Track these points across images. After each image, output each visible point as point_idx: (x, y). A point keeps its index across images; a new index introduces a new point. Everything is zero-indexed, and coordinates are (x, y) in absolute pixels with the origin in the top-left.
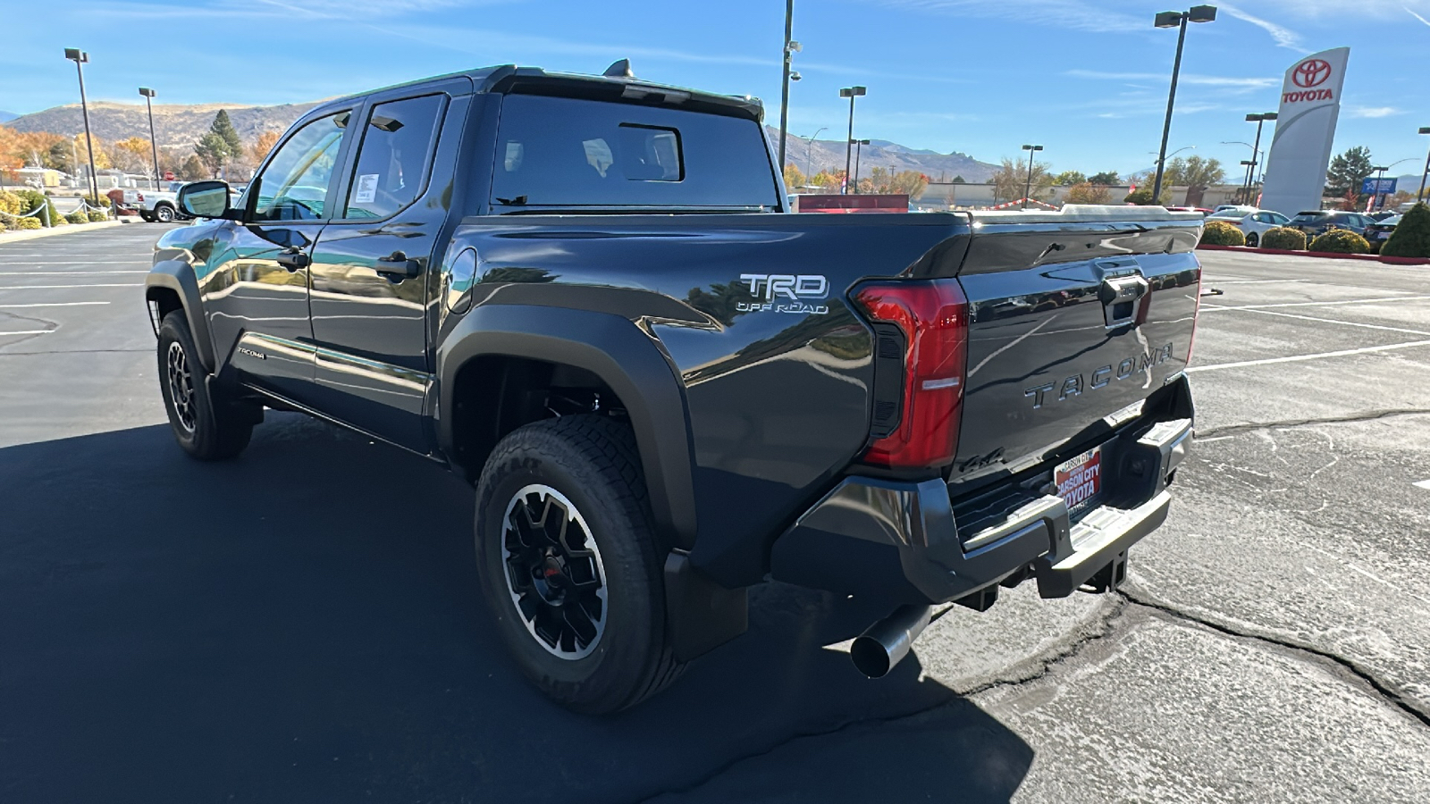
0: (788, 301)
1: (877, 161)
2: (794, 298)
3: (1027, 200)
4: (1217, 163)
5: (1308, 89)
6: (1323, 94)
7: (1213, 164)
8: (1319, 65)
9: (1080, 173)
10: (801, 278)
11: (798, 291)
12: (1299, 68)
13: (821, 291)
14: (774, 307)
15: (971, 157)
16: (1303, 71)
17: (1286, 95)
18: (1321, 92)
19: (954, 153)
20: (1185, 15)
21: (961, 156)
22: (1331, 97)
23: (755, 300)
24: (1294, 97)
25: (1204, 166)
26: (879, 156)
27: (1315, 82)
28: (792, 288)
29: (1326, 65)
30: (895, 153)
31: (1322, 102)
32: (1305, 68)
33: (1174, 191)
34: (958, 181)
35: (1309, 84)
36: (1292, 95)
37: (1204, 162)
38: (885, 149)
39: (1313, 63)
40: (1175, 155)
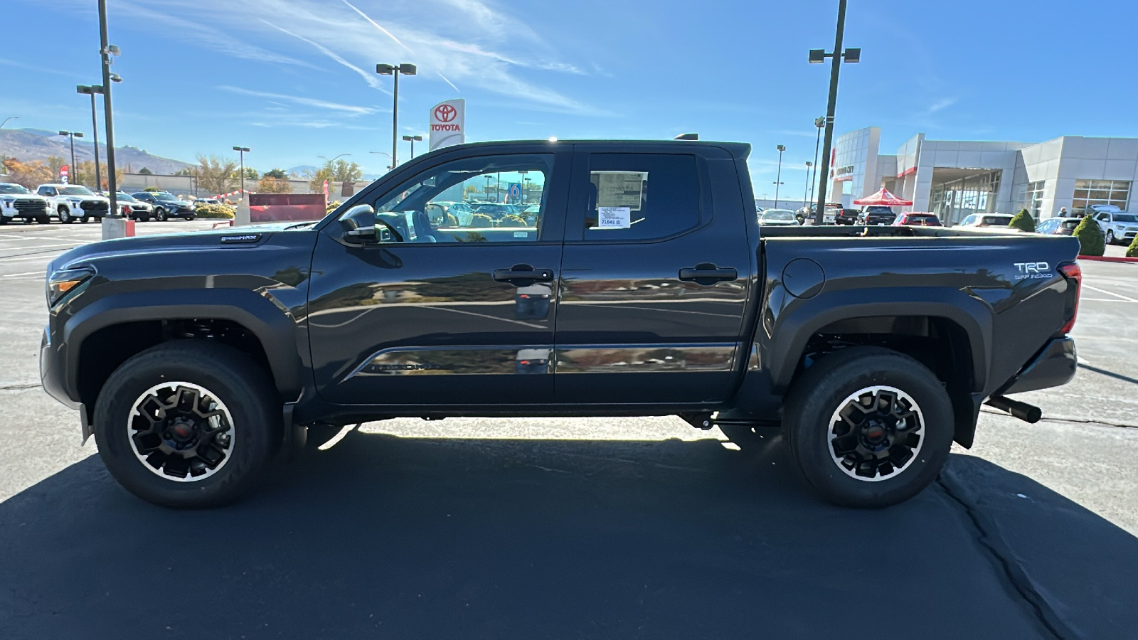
0: (1035, 274)
1: (42, 150)
2: (1037, 272)
3: (242, 192)
4: (357, 166)
5: (445, 123)
6: (454, 127)
7: (354, 167)
8: (449, 109)
9: (253, 169)
10: (1038, 264)
11: (1038, 269)
12: (438, 109)
13: (1047, 268)
14: (1030, 276)
15: (144, 151)
16: (440, 111)
17: (433, 126)
18: (453, 126)
19: (126, 147)
20: (396, 68)
21: (133, 150)
22: (459, 130)
23: (1022, 274)
24: (438, 128)
25: (348, 168)
26: (44, 145)
27: (448, 120)
28: (1036, 268)
29: (453, 109)
30: (62, 143)
31: (454, 133)
32: (441, 109)
33: (336, 185)
34: (145, 172)
35: (445, 121)
36: (436, 126)
37: (348, 165)
38: (50, 138)
39: (445, 107)
40: (338, 159)
